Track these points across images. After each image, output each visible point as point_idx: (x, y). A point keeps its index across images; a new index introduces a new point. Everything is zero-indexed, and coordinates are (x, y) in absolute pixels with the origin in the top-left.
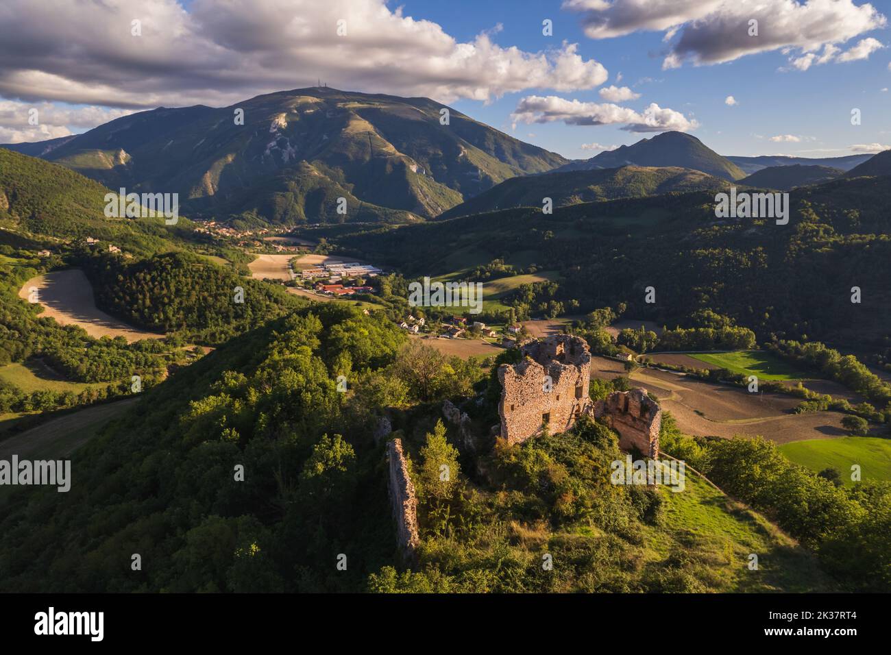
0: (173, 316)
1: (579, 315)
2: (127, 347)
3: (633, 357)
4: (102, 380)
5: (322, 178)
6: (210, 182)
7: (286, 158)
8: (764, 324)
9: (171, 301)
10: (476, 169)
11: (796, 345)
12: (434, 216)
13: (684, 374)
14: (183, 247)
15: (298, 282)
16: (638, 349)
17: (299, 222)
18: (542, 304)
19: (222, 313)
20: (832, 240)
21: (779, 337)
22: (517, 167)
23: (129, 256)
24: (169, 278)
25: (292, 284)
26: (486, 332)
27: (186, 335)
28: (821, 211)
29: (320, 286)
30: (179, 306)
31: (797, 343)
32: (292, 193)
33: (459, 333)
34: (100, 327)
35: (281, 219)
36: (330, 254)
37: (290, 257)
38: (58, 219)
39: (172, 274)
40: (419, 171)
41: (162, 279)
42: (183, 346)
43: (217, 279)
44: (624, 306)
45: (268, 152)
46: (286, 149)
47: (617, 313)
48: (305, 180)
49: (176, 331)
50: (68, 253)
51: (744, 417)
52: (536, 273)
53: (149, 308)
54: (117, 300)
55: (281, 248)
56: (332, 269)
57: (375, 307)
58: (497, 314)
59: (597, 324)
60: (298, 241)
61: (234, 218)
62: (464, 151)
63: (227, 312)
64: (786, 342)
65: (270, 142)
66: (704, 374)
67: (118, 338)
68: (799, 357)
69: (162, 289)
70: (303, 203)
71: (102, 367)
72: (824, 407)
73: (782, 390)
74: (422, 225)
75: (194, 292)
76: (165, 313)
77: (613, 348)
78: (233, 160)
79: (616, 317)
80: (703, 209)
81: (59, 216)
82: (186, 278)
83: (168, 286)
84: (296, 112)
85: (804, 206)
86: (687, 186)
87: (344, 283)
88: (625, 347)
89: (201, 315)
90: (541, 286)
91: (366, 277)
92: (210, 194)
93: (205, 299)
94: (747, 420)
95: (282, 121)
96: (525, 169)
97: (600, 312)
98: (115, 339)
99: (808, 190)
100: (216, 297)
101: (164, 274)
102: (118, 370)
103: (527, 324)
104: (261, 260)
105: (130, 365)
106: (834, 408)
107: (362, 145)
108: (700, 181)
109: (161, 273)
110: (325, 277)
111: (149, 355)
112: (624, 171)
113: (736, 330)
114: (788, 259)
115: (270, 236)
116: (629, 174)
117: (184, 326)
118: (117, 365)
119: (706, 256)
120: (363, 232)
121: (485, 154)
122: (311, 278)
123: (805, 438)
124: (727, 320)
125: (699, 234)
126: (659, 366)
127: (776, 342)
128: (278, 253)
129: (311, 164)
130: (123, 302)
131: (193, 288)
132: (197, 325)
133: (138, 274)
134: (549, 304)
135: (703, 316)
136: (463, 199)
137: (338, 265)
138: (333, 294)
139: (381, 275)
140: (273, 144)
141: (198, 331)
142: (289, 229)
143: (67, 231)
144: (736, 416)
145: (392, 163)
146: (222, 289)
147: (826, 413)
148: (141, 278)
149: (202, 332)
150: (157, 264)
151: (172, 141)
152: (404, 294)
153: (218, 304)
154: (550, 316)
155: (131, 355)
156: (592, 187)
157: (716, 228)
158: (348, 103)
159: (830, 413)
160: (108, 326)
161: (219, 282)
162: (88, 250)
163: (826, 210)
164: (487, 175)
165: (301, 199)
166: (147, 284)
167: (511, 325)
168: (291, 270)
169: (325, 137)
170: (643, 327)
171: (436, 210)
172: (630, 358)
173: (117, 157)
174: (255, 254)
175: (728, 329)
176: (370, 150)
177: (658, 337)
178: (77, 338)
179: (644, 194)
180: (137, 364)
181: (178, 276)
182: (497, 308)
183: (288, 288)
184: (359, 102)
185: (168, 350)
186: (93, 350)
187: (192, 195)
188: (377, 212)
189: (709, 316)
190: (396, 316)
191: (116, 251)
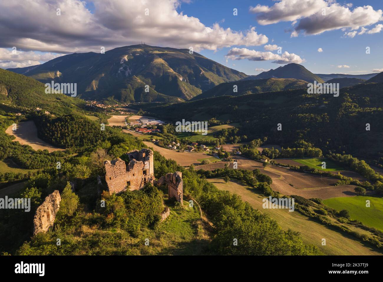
0: (69, 141)
1: (246, 142)
2: (48, 154)
3: (268, 160)
4: (36, 168)
5: (142, 83)
6: (95, 84)
7: (127, 74)
8: (326, 146)
9: (69, 135)
10: (208, 79)
11: (340, 156)
12: (189, 99)
13: (289, 168)
14: (80, 112)
15: (128, 127)
16: (270, 157)
17: (132, 101)
18: (231, 137)
19: (90, 140)
20: (357, 110)
21: (333, 152)
22: (226, 79)
23: (53, 116)
24: (69, 125)
25: (125, 128)
26: (205, 149)
27: (75, 149)
28: (353, 97)
29: (137, 129)
30: (72, 137)
31: (341, 155)
32: (129, 89)
33: (193, 149)
34: (38, 145)
35: (124, 100)
36: (143, 115)
37: (126, 116)
38: (28, 100)
39: (70, 123)
40: (183, 80)
41: (66, 126)
42: (73, 154)
43: (89, 125)
44: (266, 138)
45: (119, 72)
46: (127, 70)
47: (263, 141)
48: (135, 84)
49: (70, 148)
50: (28, 114)
51: (312, 187)
52: (229, 124)
53: (59, 138)
54: (46, 134)
55: (122, 113)
56: (143, 122)
57: (159, 138)
58: (211, 142)
59: (254, 146)
60: (130, 110)
61: (104, 100)
62: (203, 72)
63: (92, 140)
64: (336, 155)
65: (120, 68)
66: (297, 168)
67: (45, 150)
68: (340, 161)
69: (65, 129)
70: (133, 94)
71: (36, 163)
72: (348, 183)
73: (331, 175)
74: (183, 103)
75: (78, 131)
76: (66, 140)
77: (259, 156)
78: (104, 75)
79: (262, 143)
80: (302, 97)
81: (28, 99)
82: (76, 125)
83: (68, 129)
84: (131, 55)
85: (346, 95)
86: (297, 87)
87: (148, 128)
88: (265, 156)
89: (81, 141)
90: (231, 129)
91: (157, 125)
92: (95, 90)
93: (83, 134)
94: (313, 188)
95: (126, 58)
96: (229, 79)
97: (255, 141)
98: (44, 151)
99: (348, 89)
100: (88, 133)
101: (67, 123)
102: (43, 164)
103: (224, 146)
104: (113, 118)
105: (49, 162)
106: (352, 183)
107: (159, 69)
108: (303, 84)
109: (66, 123)
110: (140, 125)
111: (57, 158)
112: (271, 80)
113: (314, 149)
114: (338, 118)
115: (119, 108)
116: (272, 81)
117: (74, 146)
118: (43, 162)
119: (302, 117)
120: (158, 106)
121: (212, 73)
122: (134, 126)
123: (337, 196)
124: (310, 144)
125: (300, 107)
126: (279, 164)
127: (331, 154)
128: (121, 115)
129: (138, 77)
130: (49, 135)
131: (79, 129)
132: (79, 145)
133: (55, 123)
134: (234, 137)
135: (300, 143)
136: (202, 92)
137: (146, 120)
138: (142, 133)
139: (164, 124)
140: (122, 68)
141: (80, 148)
142: (127, 104)
143: (32, 105)
144: (308, 186)
145: (172, 77)
146: (91, 130)
147: (349, 186)
148: (57, 125)
149: (81, 148)
150: (64, 119)
151: (79, 67)
152: (172, 132)
153: (89, 136)
154: (234, 143)
155: (50, 158)
156: (256, 87)
157: (307, 105)
158: (154, 51)
159: (351, 186)
160: (42, 145)
161: (90, 127)
162: (36, 113)
163: (355, 97)
164: (212, 82)
165: (133, 92)
166: (59, 127)
167: (217, 146)
168: (126, 122)
169: (144, 66)
170: (273, 147)
171: (190, 97)
172: (266, 161)
173: (56, 74)
174: (111, 115)
175: (310, 149)
176: (162, 71)
177: (279, 152)
178: (28, 150)
179: (279, 90)
180: (52, 162)
181: (73, 124)
182: (212, 139)
183: (123, 130)
184: (158, 51)
185: (66, 156)
186: (33, 155)
187: (87, 90)
188: (165, 98)
189: (302, 143)
190: (167, 142)
191: (48, 114)
